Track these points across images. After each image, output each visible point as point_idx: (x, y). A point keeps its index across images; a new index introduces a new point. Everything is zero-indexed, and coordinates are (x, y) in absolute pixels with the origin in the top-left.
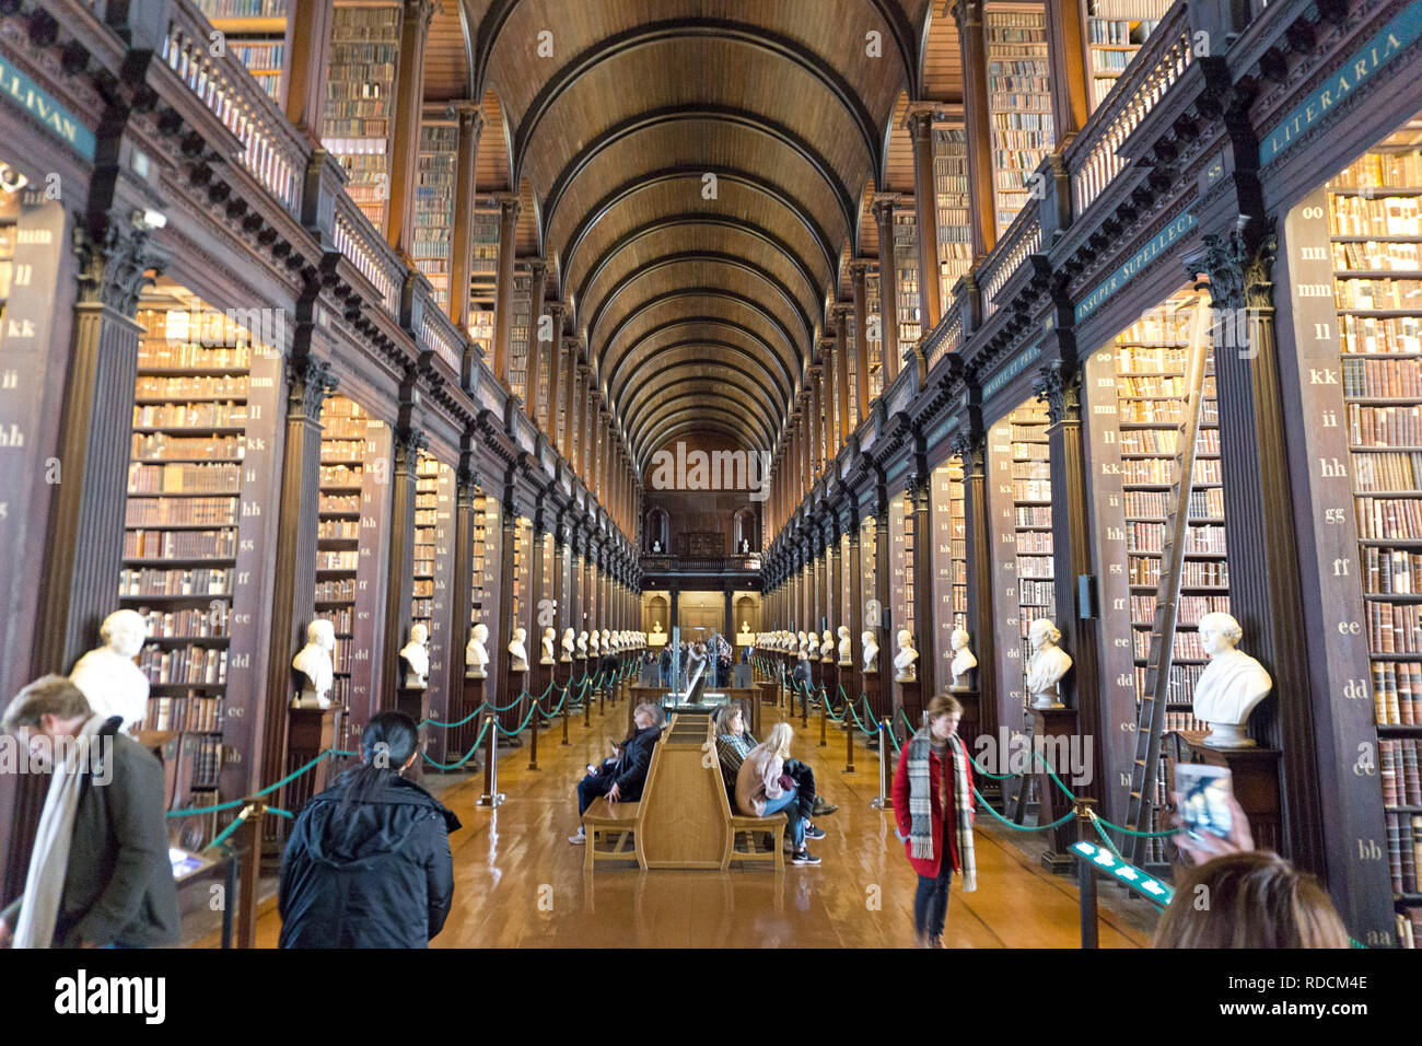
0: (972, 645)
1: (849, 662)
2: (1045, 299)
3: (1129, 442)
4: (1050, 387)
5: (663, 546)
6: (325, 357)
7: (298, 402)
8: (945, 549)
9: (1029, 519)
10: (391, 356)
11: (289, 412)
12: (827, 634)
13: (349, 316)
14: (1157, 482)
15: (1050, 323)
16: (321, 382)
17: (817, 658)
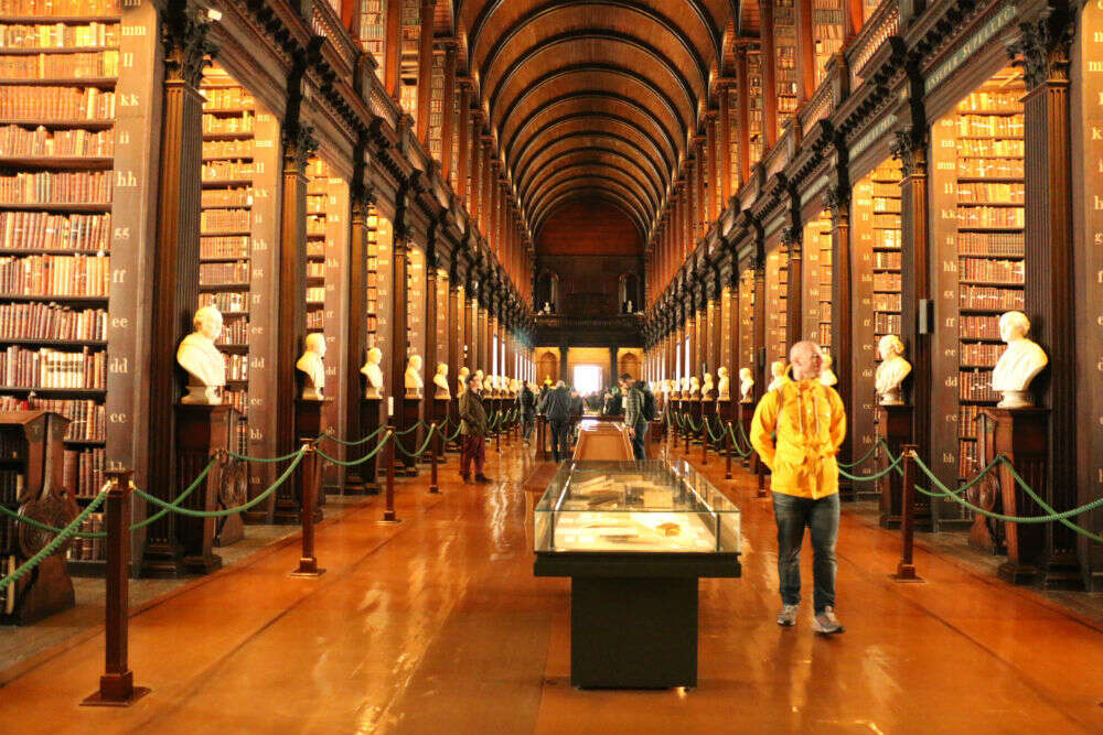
0: (834, 367)
1: (727, 398)
2: (901, 74)
3: (965, 192)
4: (903, 147)
5: (551, 306)
6: (309, 124)
7: (291, 160)
8: (815, 293)
9: (885, 262)
10: (350, 123)
11: (284, 167)
12: (708, 377)
13: (323, 90)
14: (985, 225)
15: (904, 94)
16: (306, 143)
17: (697, 399)
